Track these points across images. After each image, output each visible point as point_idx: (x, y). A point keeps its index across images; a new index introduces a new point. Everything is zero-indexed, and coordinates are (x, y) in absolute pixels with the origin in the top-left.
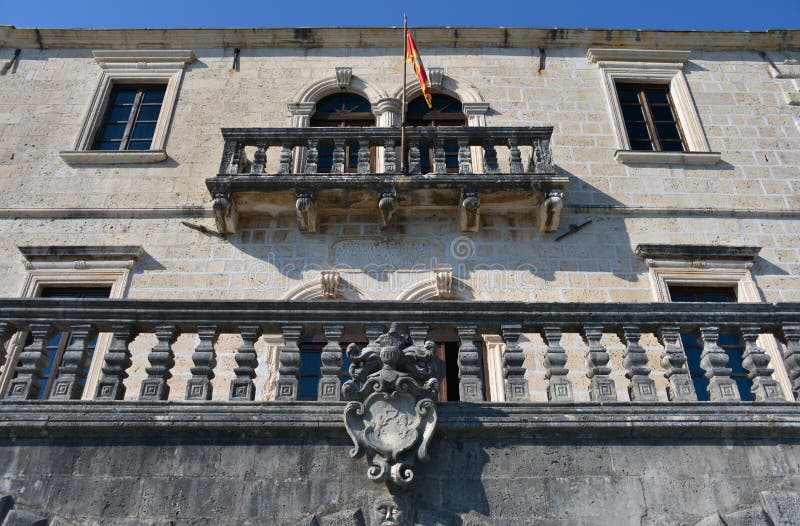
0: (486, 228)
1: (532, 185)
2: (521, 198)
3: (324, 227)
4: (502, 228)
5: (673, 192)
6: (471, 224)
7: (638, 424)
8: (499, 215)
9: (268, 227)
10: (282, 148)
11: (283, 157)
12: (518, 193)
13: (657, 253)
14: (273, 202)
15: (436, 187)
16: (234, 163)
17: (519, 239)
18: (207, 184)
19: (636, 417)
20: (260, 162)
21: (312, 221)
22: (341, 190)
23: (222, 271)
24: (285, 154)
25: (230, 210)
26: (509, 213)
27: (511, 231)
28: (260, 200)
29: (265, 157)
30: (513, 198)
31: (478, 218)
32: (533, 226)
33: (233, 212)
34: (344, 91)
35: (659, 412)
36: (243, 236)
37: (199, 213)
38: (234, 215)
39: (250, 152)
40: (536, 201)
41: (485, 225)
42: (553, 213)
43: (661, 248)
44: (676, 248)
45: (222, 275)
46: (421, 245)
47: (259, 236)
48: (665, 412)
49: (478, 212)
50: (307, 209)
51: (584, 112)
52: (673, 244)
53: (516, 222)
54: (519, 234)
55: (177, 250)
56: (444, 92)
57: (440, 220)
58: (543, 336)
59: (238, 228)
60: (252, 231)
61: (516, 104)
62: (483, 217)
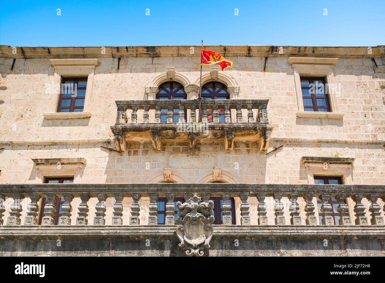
0: (236, 148)
1: (258, 128)
2: (252, 134)
3: (164, 148)
4: (243, 148)
5: (321, 132)
6: (230, 146)
7: (293, 234)
8: (242, 142)
9: (139, 148)
10: (143, 110)
11: (145, 115)
12: (251, 132)
13: (311, 161)
14: (141, 136)
15: (214, 129)
16: (122, 118)
17: (250, 153)
18: (111, 128)
19: (292, 231)
20: (134, 118)
21: (159, 146)
22: (171, 131)
23: (121, 169)
24: (145, 113)
25: (122, 141)
26: (247, 141)
27: (247, 150)
28: (136, 136)
29: (136, 115)
30: (249, 134)
31: (233, 143)
32: (257, 147)
33: (123, 141)
34: (171, 80)
35: (301, 229)
36: (129, 152)
37: (109, 142)
38: (124, 143)
39: (129, 113)
40: (259, 136)
41: (236, 147)
42: (266, 141)
43: (312, 158)
44: (319, 158)
45: (121, 171)
46: (207, 156)
47: (136, 153)
48: (304, 229)
49: (233, 141)
50: (156, 140)
51: (284, 91)
52: (318, 156)
53: (250, 145)
54: (251, 151)
55: (100, 159)
56: (218, 81)
57: (216, 144)
58: (258, 198)
59: (126, 149)
60: (132, 150)
61: (253, 87)
62: (235, 143)
